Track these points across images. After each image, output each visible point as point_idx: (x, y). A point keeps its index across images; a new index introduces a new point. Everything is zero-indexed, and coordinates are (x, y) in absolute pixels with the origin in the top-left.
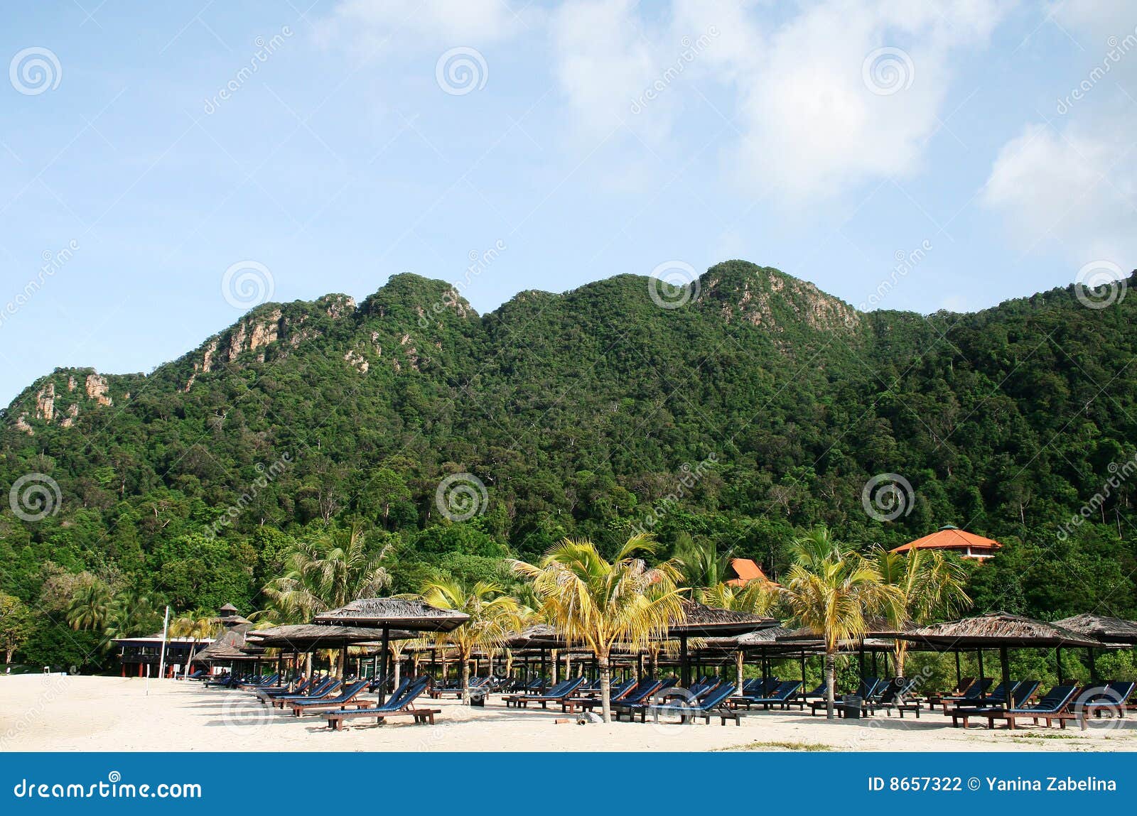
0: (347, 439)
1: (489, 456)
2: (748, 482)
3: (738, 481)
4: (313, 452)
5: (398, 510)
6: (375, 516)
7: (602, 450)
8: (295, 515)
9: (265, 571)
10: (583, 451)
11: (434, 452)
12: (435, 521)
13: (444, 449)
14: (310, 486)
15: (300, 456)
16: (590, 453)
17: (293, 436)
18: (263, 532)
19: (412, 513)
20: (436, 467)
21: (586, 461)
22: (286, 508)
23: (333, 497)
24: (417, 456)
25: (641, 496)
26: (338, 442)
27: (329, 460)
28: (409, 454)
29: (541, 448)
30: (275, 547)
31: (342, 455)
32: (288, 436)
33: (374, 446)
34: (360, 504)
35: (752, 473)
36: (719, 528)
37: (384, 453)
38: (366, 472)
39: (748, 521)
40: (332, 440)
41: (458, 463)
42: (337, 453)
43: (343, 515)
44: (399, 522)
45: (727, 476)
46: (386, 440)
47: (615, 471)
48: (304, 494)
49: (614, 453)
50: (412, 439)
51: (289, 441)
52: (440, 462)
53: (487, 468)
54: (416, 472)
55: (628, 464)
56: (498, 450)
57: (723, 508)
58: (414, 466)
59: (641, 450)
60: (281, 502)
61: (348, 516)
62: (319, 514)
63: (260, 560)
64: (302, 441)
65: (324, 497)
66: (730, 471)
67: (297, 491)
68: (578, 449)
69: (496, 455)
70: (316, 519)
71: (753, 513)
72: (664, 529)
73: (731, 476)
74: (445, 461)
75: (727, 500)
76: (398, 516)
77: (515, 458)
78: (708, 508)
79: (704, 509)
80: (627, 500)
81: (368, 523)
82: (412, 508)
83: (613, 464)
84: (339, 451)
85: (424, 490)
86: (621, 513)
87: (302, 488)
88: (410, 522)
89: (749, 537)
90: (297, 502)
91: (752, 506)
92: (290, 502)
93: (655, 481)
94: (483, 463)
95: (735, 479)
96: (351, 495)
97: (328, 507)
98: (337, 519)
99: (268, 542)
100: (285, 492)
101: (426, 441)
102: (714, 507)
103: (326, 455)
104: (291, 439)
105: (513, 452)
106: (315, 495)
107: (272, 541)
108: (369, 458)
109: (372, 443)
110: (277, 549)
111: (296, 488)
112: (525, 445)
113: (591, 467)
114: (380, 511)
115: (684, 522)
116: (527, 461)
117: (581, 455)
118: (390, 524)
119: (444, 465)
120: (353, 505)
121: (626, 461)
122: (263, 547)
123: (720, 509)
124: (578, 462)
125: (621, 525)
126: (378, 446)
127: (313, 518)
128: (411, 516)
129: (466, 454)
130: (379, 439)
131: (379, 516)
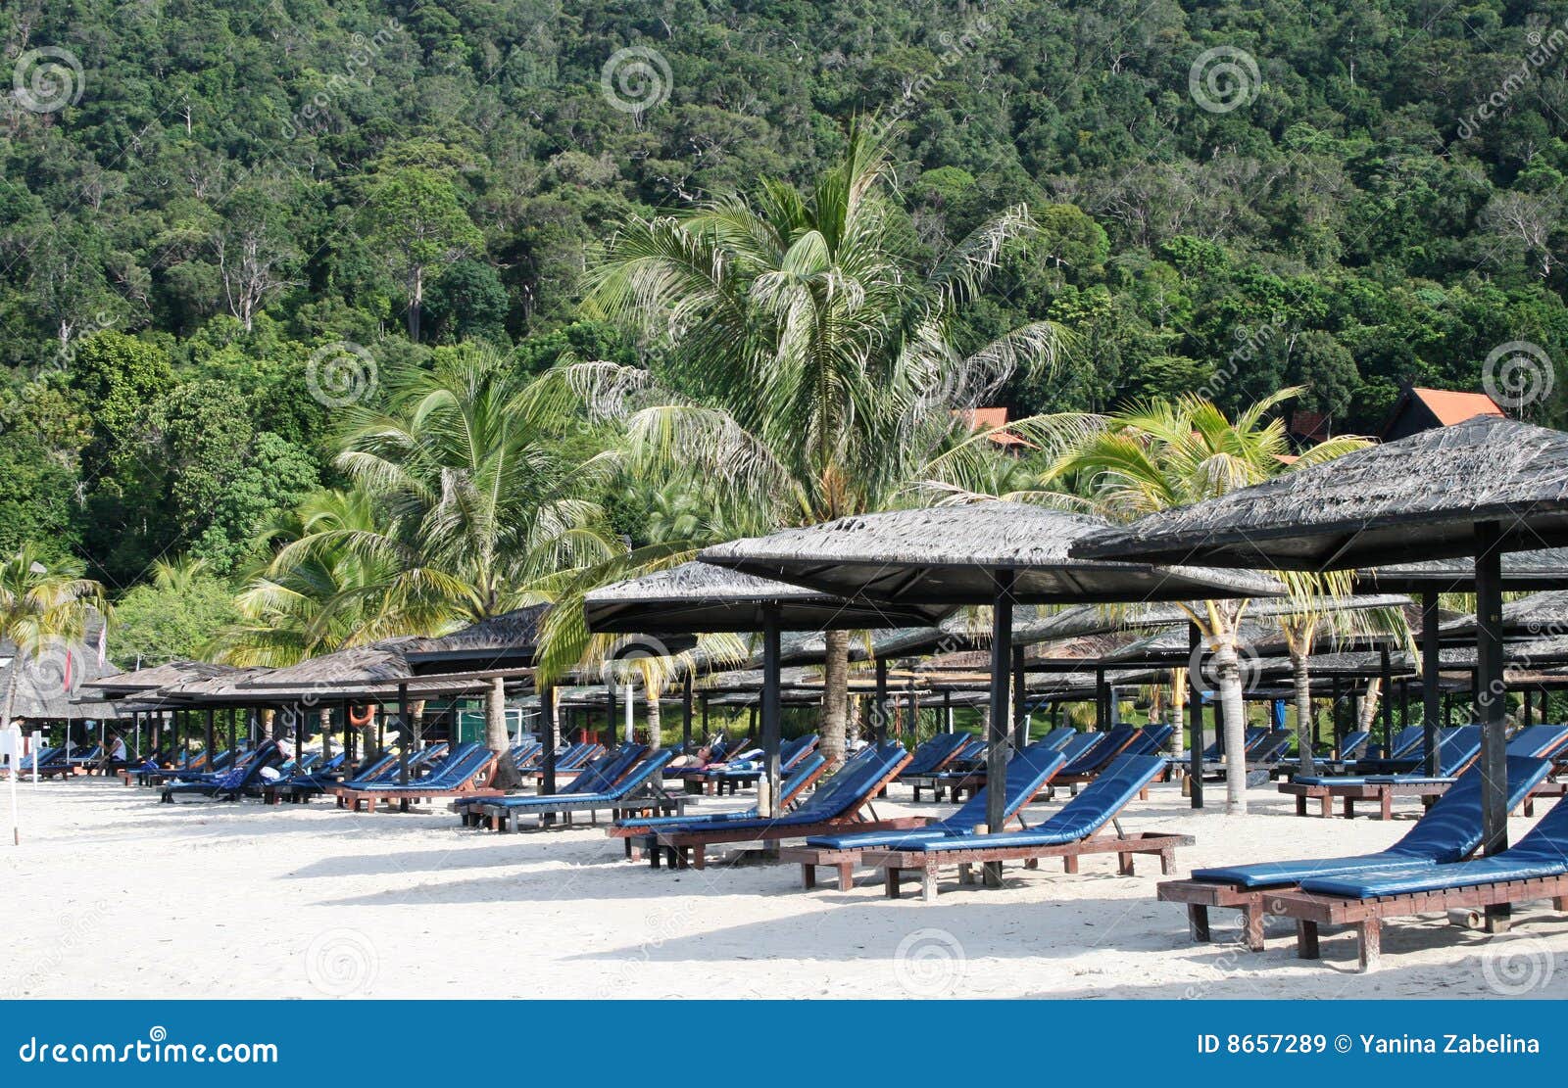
0: (266, 100)
1: (678, 132)
2: (1423, 187)
3: (1394, 184)
4: (174, 144)
5: (450, 286)
6: (385, 304)
7: (989, 110)
8: (154, 310)
9: (116, 459)
10: (940, 113)
11: (519, 127)
12: (554, 312)
13: (550, 117)
14: (192, 227)
15: (139, 155)
16: (958, 118)
17: (117, 97)
18: (102, 347)
19: (491, 291)
20: (532, 167)
21: (950, 140)
22: (125, 289)
23: (262, 255)
24: (477, 140)
25: (1119, 231)
26: (242, 111)
27: (222, 162)
28: (454, 133)
29: (820, 106)
30: (140, 388)
31: (255, 148)
32: (100, 97)
33: (345, 121)
34: (337, 274)
35: (1426, 161)
36: (1361, 310)
37: (379, 133)
38: (340, 186)
39: (1433, 292)
40: (224, 107)
41: (594, 151)
42: (241, 141)
43: (291, 306)
44: (453, 320)
45: (1361, 173)
46: (379, 100)
47: (1032, 168)
48: (177, 250)
49: (1022, 116)
50: (449, 97)
51: (103, 112)
52: (543, 154)
53: (678, 165)
54: (477, 183)
55: (1067, 146)
56: (706, 116)
57: (1353, 260)
58: (471, 168)
59: (1099, 108)
60: (112, 277)
61: (310, 307)
62: (224, 306)
63: (100, 429)
64: (139, 111)
65: (232, 258)
66: (1370, 154)
67: (153, 243)
68: (926, 109)
69: (701, 128)
70: (221, 317)
71: (1445, 270)
72: (1200, 319)
73: (1372, 170)
74: (557, 151)
75: (1361, 236)
76: (452, 304)
77: (756, 135)
78: (1310, 260)
79: (1303, 264)
80: (1088, 239)
81: (365, 324)
82: (489, 276)
83: (1022, 147)
84: (247, 137)
85: (518, 226)
86: (1071, 276)
87: (169, 234)
88: (487, 317)
89: (1457, 334)
90: (158, 276)
91: (1435, 255)
92: (139, 277)
93: (1161, 188)
94: (665, 154)
95: (1384, 176)
96: (308, 249)
97: (246, 285)
98: (275, 315)
99: (118, 376)
100: (120, 247)
101: (491, 98)
102: (1328, 258)
103: (213, 148)
104: (110, 106)
105: (748, 119)
106: (207, 252)
107: (126, 371)
108: (340, 150)
109: (338, 112)
110: (146, 394)
111: (149, 237)
112: (776, 99)
113: (963, 156)
114: (398, 289)
115: (1260, 297)
116: (785, 146)
117: (937, 124)
118: (427, 325)
119: (555, 162)
120: (316, 274)
121: (1058, 140)
122: (105, 389)
123: (1343, 262)
124: (926, 144)
125: (1085, 308)
126: (357, 120)
127: (206, 316)
128: (489, 301)
129: (613, 129)
130: (356, 99)
131: (397, 305)
